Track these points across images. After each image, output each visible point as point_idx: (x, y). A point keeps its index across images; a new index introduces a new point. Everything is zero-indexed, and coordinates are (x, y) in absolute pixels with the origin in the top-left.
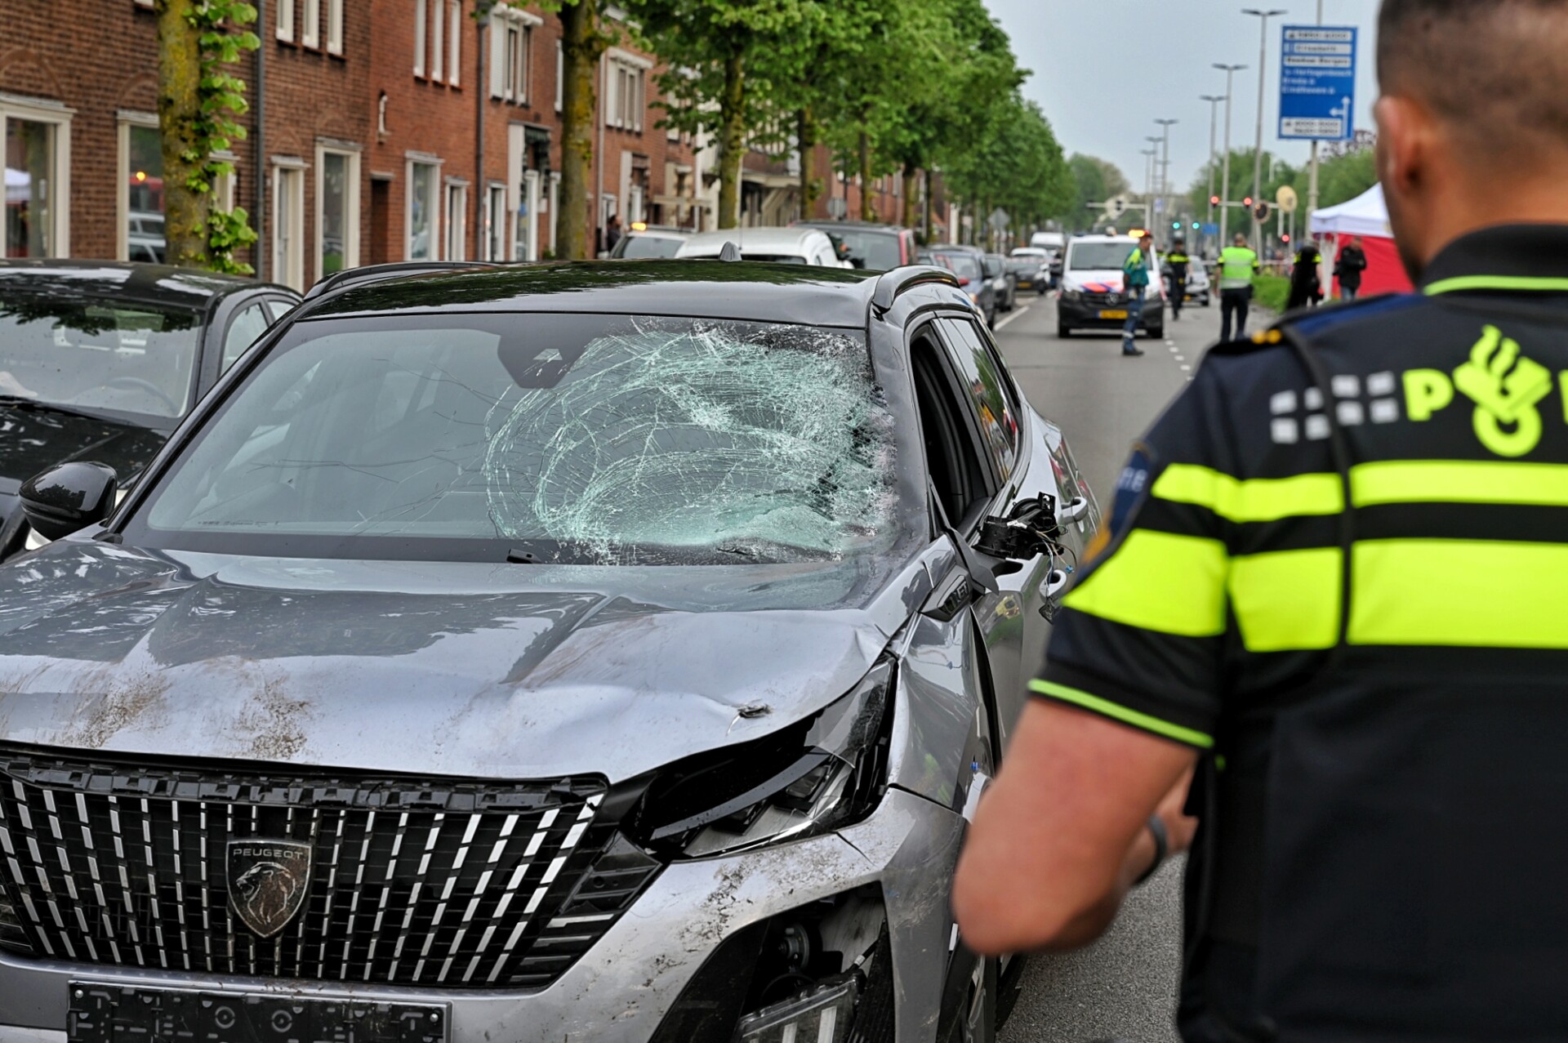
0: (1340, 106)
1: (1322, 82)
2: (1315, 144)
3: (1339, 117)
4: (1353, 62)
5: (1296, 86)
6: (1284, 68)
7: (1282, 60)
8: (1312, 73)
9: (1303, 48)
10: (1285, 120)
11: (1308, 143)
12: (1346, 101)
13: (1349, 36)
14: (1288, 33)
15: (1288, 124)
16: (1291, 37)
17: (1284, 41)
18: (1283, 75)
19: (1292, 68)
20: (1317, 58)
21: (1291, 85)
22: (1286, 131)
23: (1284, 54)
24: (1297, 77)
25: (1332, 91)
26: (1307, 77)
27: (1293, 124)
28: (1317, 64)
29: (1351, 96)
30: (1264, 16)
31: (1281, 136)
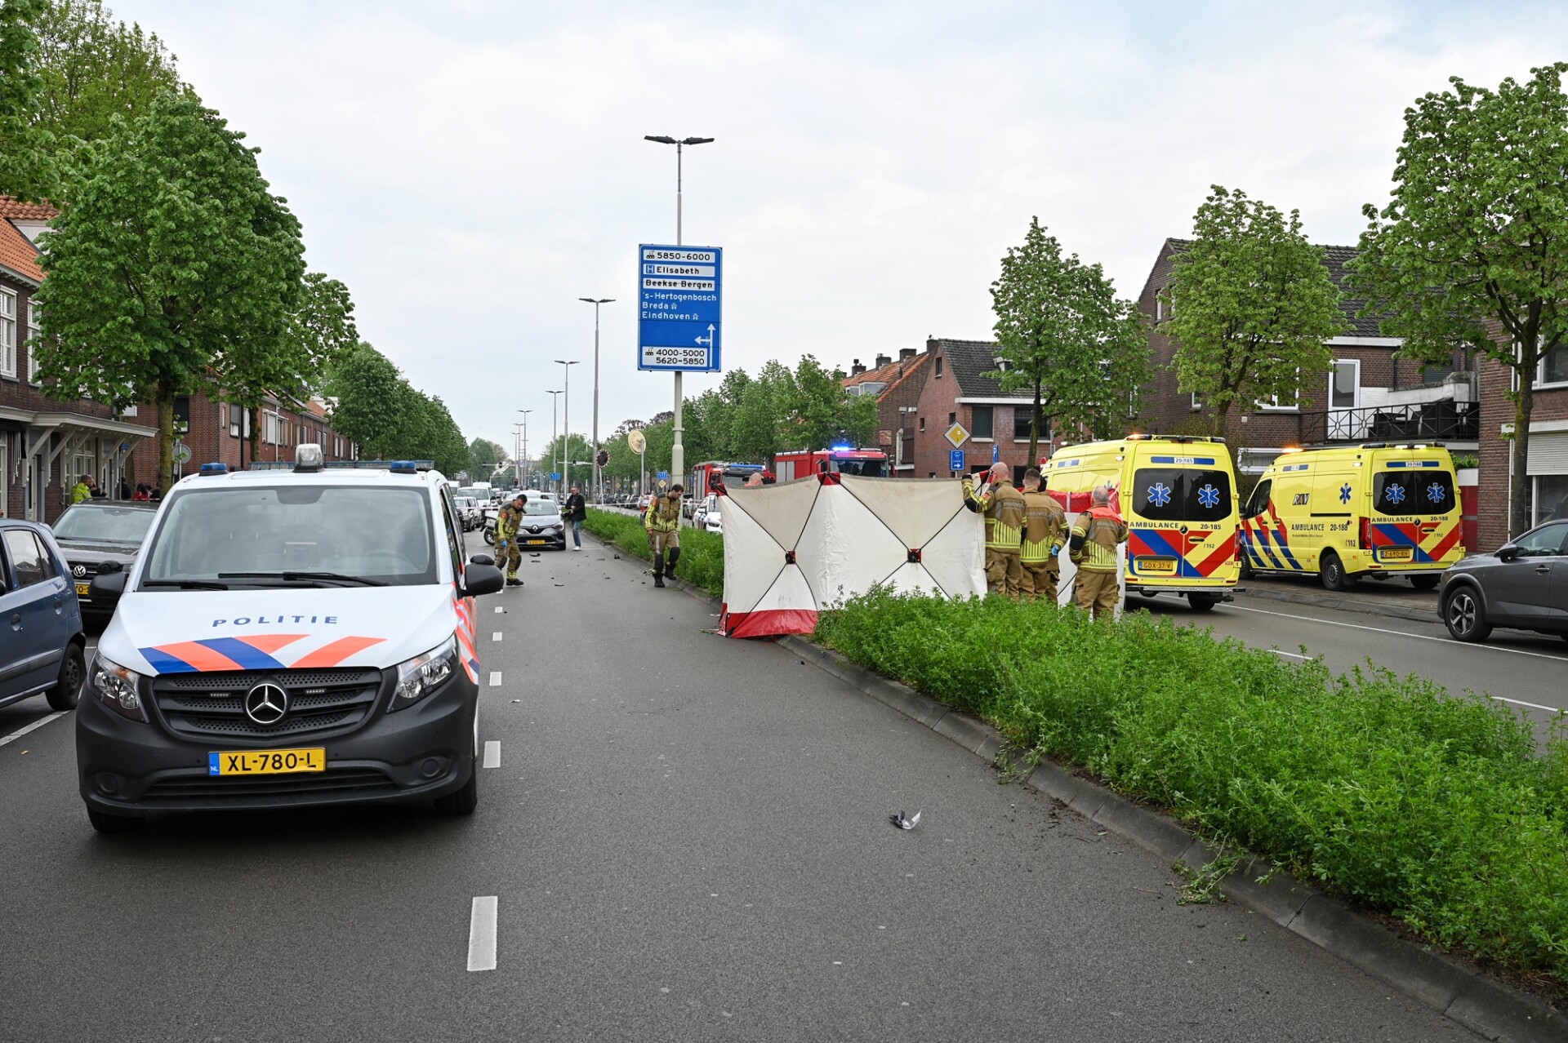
0: (706, 334)
1: (684, 307)
2: (678, 374)
3: (704, 345)
4: (718, 285)
5: (658, 311)
6: (642, 291)
7: (641, 282)
8: (676, 297)
9: (664, 270)
10: (646, 349)
11: (672, 374)
12: (711, 328)
13: (712, 258)
14: (646, 252)
15: (650, 353)
16: (649, 257)
17: (642, 262)
18: (642, 299)
19: (652, 292)
20: (679, 281)
21: (652, 310)
22: (647, 361)
23: (642, 276)
24: (659, 301)
25: (696, 317)
26: (669, 302)
27: (653, 356)
28: (679, 287)
29: (717, 324)
30: (597, 303)
31: (641, 367)
